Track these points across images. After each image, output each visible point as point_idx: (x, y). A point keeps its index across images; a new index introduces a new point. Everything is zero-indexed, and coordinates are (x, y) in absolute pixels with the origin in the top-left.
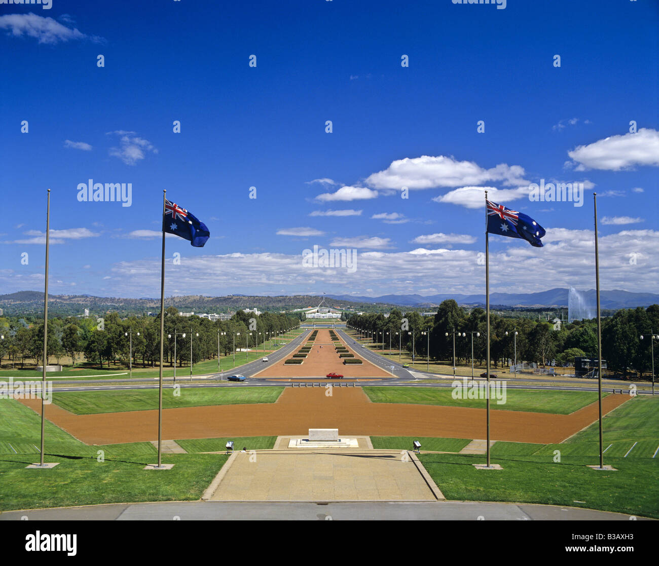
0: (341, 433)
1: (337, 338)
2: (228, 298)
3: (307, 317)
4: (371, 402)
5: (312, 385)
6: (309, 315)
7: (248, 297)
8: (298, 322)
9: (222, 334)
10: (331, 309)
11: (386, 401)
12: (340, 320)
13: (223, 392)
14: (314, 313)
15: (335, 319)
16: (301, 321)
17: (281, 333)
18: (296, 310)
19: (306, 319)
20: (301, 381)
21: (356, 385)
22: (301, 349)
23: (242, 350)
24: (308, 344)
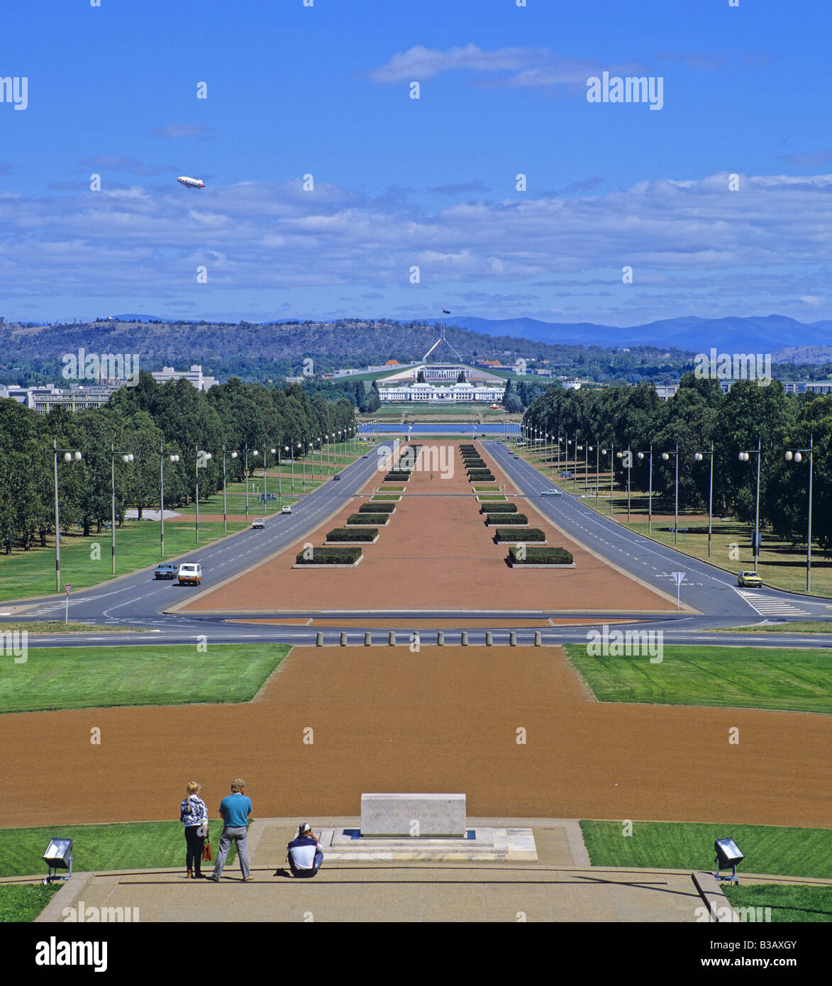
0: (472, 811)
1: (488, 472)
2: (97, 329)
3: (382, 397)
4: (593, 699)
5: (389, 640)
6: (391, 390)
7: (171, 324)
8: (352, 415)
9: (68, 456)
10: (471, 371)
11: (648, 698)
12: (502, 409)
13: (67, 662)
14: (409, 383)
15: (481, 403)
16: (362, 410)
17: (287, 455)
18: (342, 373)
19: (378, 404)
20: (349, 623)
21: (544, 640)
22: (357, 512)
23: (147, 514)
24: (385, 493)
